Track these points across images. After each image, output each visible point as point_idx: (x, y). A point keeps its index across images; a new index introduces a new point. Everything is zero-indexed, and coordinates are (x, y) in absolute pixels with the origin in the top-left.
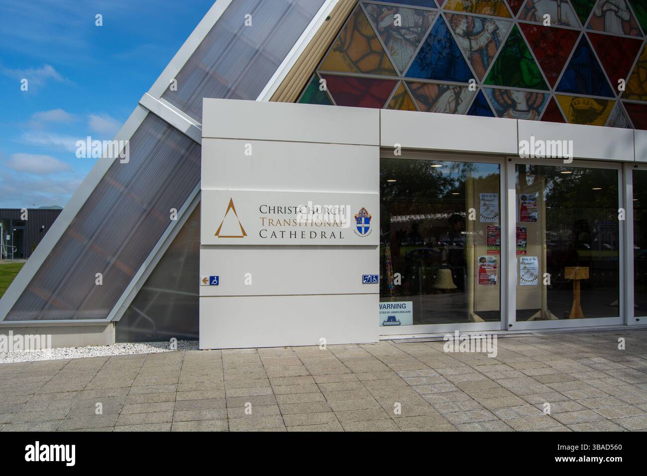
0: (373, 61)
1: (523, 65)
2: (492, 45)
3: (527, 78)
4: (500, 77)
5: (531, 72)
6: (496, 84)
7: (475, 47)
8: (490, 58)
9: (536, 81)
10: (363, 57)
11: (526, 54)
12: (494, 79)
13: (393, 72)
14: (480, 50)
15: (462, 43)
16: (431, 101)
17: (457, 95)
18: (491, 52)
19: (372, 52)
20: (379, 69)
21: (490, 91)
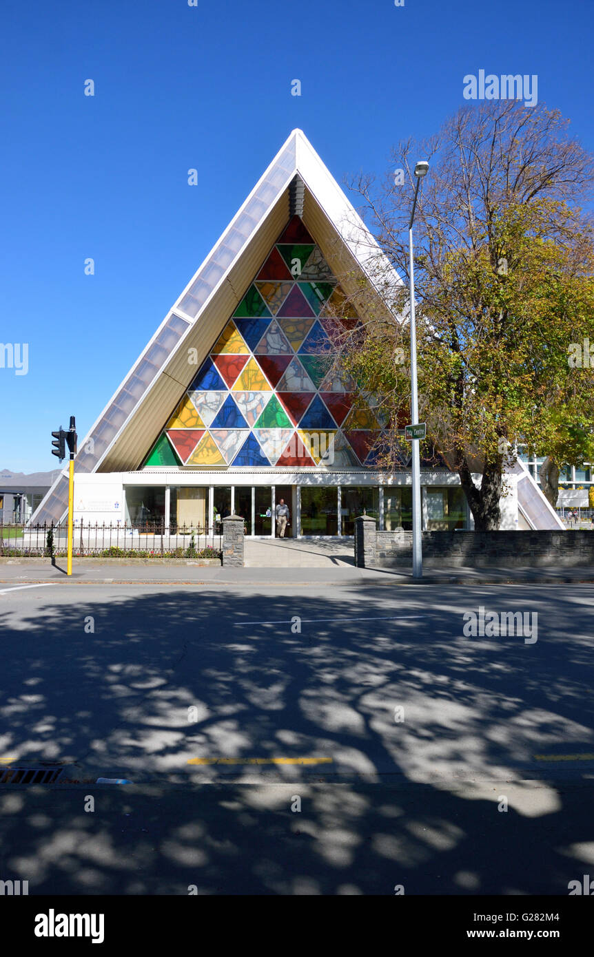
0: (193, 421)
1: (278, 415)
2: (260, 406)
3: (280, 422)
4: (263, 423)
5: (283, 419)
6: (261, 427)
7: (249, 408)
8: (257, 413)
9: (285, 424)
10: (188, 420)
11: (280, 410)
12: (259, 425)
13: (203, 426)
14: (252, 410)
15: (242, 408)
16: (223, 439)
17: (238, 435)
18: (258, 410)
19: (193, 417)
20: (196, 425)
21: (257, 432)
